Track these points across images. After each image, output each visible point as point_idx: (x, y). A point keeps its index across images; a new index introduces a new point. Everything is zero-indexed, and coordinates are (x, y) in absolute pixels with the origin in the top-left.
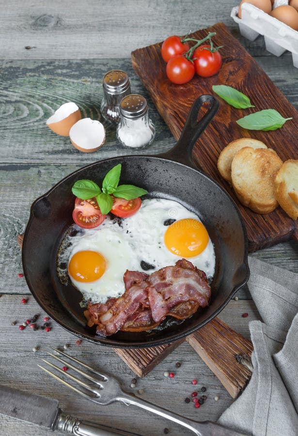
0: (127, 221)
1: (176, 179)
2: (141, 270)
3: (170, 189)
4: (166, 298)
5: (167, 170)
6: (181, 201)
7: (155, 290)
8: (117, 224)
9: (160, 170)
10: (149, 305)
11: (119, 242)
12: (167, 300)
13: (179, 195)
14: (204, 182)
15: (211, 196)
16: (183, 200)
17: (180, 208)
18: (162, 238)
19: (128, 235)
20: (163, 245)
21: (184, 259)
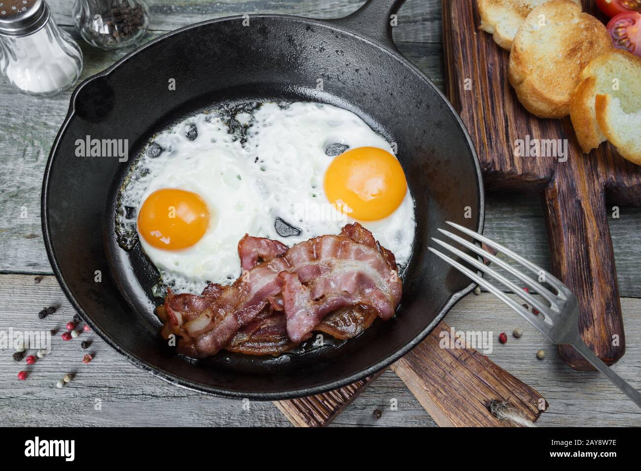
0: (258, 140)
1: (357, 70)
2: (274, 236)
3: (344, 88)
4: (317, 296)
5: (342, 52)
6: (361, 113)
7: (297, 278)
8: (238, 143)
9: (330, 49)
10: (282, 307)
11: (239, 178)
12: (317, 300)
13: (359, 101)
14: (411, 81)
15: (420, 110)
16: (366, 111)
17: (359, 126)
18: (320, 179)
19: (258, 166)
20: (320, 191)
21: (358, 225)
